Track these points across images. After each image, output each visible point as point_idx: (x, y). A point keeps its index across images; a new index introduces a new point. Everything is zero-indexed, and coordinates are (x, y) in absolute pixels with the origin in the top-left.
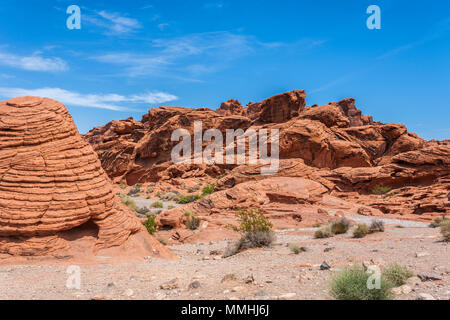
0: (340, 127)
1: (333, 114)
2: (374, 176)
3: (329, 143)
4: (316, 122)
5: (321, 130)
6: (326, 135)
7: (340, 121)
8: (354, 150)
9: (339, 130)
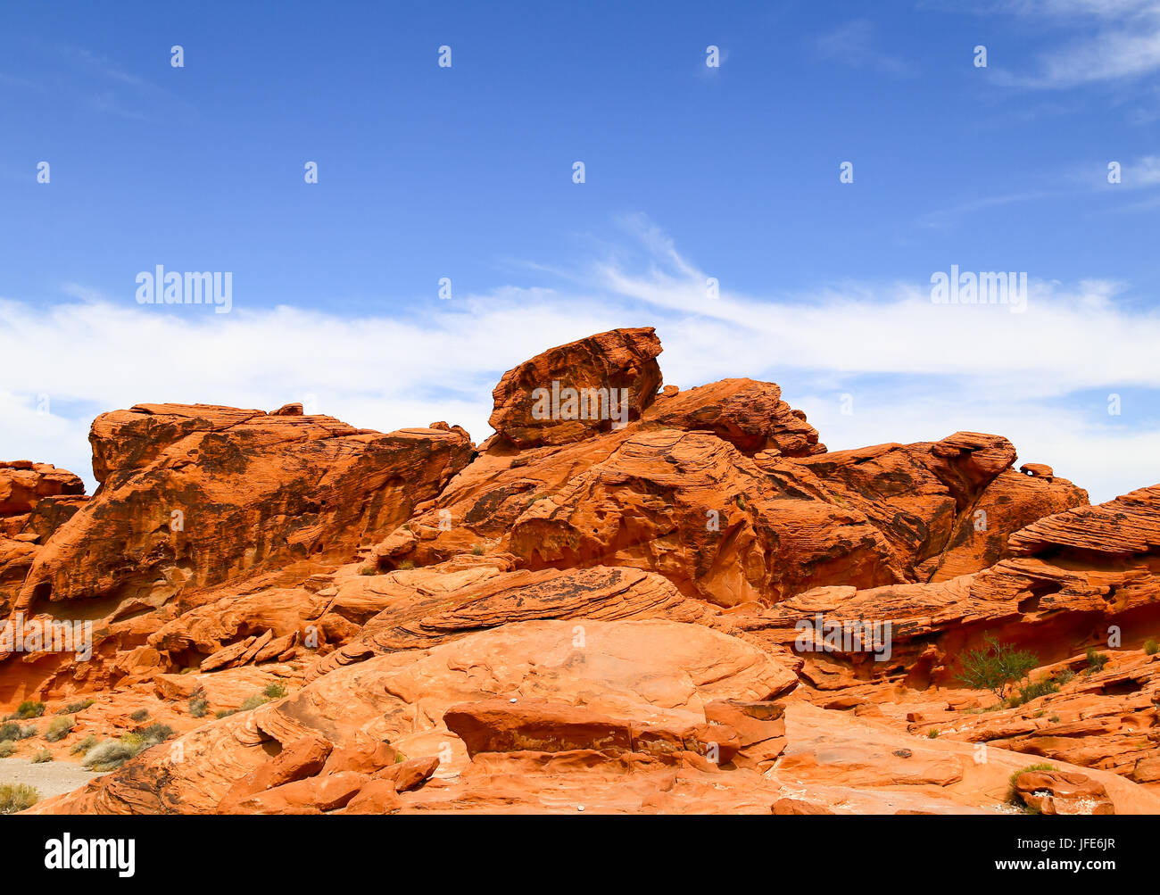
0: (786, 453)
1: (758, 408)
2: (949, 614)
3: (754, 511)
4: (701, 436)
5: (723, 466)
6: (741, 483)
7: (786, 432)
8: (844, 531)
9: (786, 465)
